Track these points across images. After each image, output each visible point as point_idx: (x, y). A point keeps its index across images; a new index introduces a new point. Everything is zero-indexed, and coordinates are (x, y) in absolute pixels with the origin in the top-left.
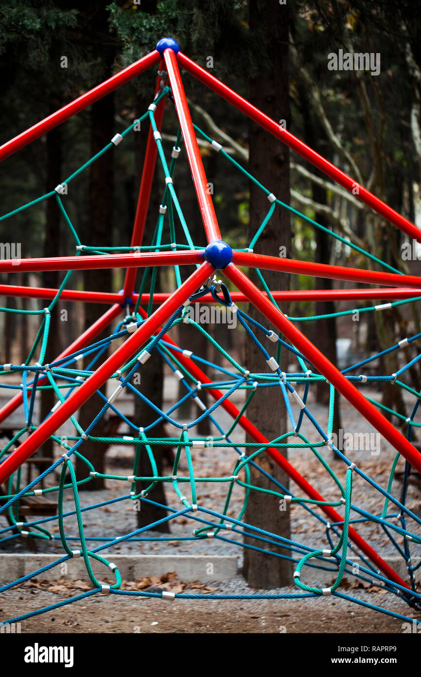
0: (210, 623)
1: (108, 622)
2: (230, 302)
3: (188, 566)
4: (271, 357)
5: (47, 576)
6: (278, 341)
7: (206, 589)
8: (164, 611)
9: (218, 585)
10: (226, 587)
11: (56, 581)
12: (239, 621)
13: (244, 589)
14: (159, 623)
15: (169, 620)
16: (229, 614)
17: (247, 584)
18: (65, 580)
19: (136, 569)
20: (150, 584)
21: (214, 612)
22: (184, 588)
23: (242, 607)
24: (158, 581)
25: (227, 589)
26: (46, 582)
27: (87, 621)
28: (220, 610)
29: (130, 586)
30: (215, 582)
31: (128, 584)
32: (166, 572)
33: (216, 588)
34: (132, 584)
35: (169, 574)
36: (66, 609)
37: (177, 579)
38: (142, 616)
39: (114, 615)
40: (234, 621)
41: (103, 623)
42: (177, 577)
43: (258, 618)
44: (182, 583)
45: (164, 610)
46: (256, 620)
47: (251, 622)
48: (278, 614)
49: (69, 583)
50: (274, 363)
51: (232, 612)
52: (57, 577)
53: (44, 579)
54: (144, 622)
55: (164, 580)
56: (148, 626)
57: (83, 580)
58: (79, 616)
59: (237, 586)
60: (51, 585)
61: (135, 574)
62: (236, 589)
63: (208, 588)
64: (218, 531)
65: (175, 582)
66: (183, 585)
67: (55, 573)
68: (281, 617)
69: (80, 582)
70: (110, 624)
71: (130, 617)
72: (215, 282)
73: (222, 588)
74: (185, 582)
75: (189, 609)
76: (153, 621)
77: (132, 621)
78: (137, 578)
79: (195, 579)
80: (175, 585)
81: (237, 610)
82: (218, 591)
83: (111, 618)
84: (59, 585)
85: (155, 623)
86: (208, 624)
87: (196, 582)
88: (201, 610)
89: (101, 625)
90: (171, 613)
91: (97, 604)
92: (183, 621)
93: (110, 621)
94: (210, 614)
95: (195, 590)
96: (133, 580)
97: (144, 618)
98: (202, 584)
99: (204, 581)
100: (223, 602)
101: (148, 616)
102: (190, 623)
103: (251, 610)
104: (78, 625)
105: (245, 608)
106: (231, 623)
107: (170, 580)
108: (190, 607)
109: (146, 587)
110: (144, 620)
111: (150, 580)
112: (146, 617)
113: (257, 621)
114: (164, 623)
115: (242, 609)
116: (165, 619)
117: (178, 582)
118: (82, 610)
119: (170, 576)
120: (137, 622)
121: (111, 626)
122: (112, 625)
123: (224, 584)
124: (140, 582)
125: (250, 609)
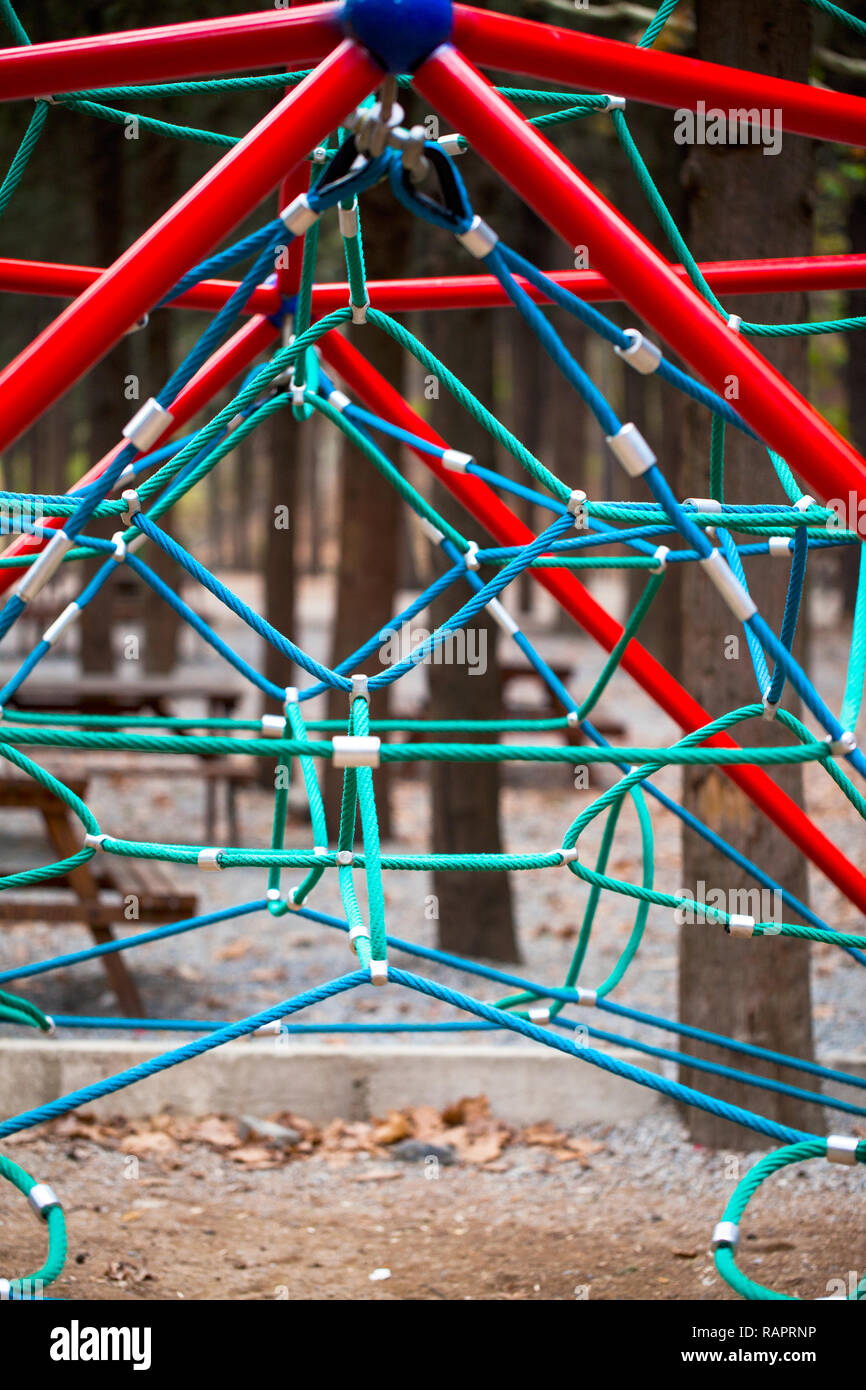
0: (544, 1278)
1: (243, 1267)
2: (463, 214)
3: (520, 1079)
4: (624, 422)
5: (122, 1103)
6: (661, 370)
7: (566, 1148)
8: (425, 1228)
9: (605, 1134)
10: (626, 1141)
11: (147, 1118)
12: (634, 1270)
13: (675, 1151)
14: (392, 1272)
15: (427, 1264)
16: (614, 1238)
17: (685, 1134)
18: (172, 1115)
19: (373, 1086)
20: (411, 1130)
21: (574, 1232)
22: (505, 1146)
23: (659, 1211)
24: (437, 1121)
25: (629, 1149)
26: (119, 1122)
27: (184, 1263)
28: (591, 1225)
29: (353, 1136)
30: (597, 1124)
31: (350, 1129)
32: (455, 1098)
33: (597, 1145)
34: (361, 1129)
35: (465, 1101)
36: (137, 1219)
37: (489, 1118)
38: (349, 1247)
39: (272, 1240)
40: (620, 1268)
41: (228, 1269)
42: (490, 1111)
43: (693, 1256)
44: (501, 1128)
45: (426, 1221)
46: (688, 1262)
47: (671, 1274)
48: (761, 1242)
49: (183, 1127)
50: (635, 448)
51: (624, 1229)
52: (153, 1107)
53: (115, 1112)
54: (350, 1270)
55: (452, 1119)
56: (360, 1282)
57: (223, 1118)
58: (163, 1242)
59: (656, 1140)
60: (133, 1132)
61: (370, 1099)
62: (653, 1146)
63: (575, 1143)
64: (559, 1008)
65: (481, 1123)
66: (504, 1135)
67: (147, 1096)
68: (769, 1250)
69: (214, 1123)
70: (245, 1274)
71: (319, 1247)
72: (401, 133)
73: (615, 1143)
74: (510, 1124)
75: (500, 1220)
76: (376, 1266)
77: (317, 1266)
78: (377, 1111)
79: (541, 1116)
80: (483, 1133)
81: (641, 1222)
82: (603, 1155)
83: (257, 1251)
84: (154, 1130)
85: (382, 1274)
86: (538, 1280)
87: (542, 1126)
88: (534, 1222)
89: (218, 1279)
90: (441, 1233)
91: (239, 1199)
92: (467, 1266)
93: (250, 1262)
94: (557, 1236)
95: (536, 1150)
96: (366, 1118)
97: (353, 1254)
98: (558, 1131)
99: (567, 1121)
100: (609, 1193)
101: (369, 1246)
102: (485, 1276)
103: (682, 1225)
104: (148, 1278)
105: (666, 1216)
106: (608, 1278)
107: (470, 1118)
108: (507, 1211)
109: (397, 1140)
110: (351, 1262)
111: (410, 1119)
112: (362, 1251)
113: (689, 1268)
114: (410, 1274)
115: (657, 1219)
116: (416, 1258)
117: (492, 1126)
118: (185, 1221)
119: (470, 1108)
120: (331, 1268)
121: (246, 1284)
122: (250, 1280)
123: (622, 1132)
124: (381, 1123)
125: (682, 1219)
